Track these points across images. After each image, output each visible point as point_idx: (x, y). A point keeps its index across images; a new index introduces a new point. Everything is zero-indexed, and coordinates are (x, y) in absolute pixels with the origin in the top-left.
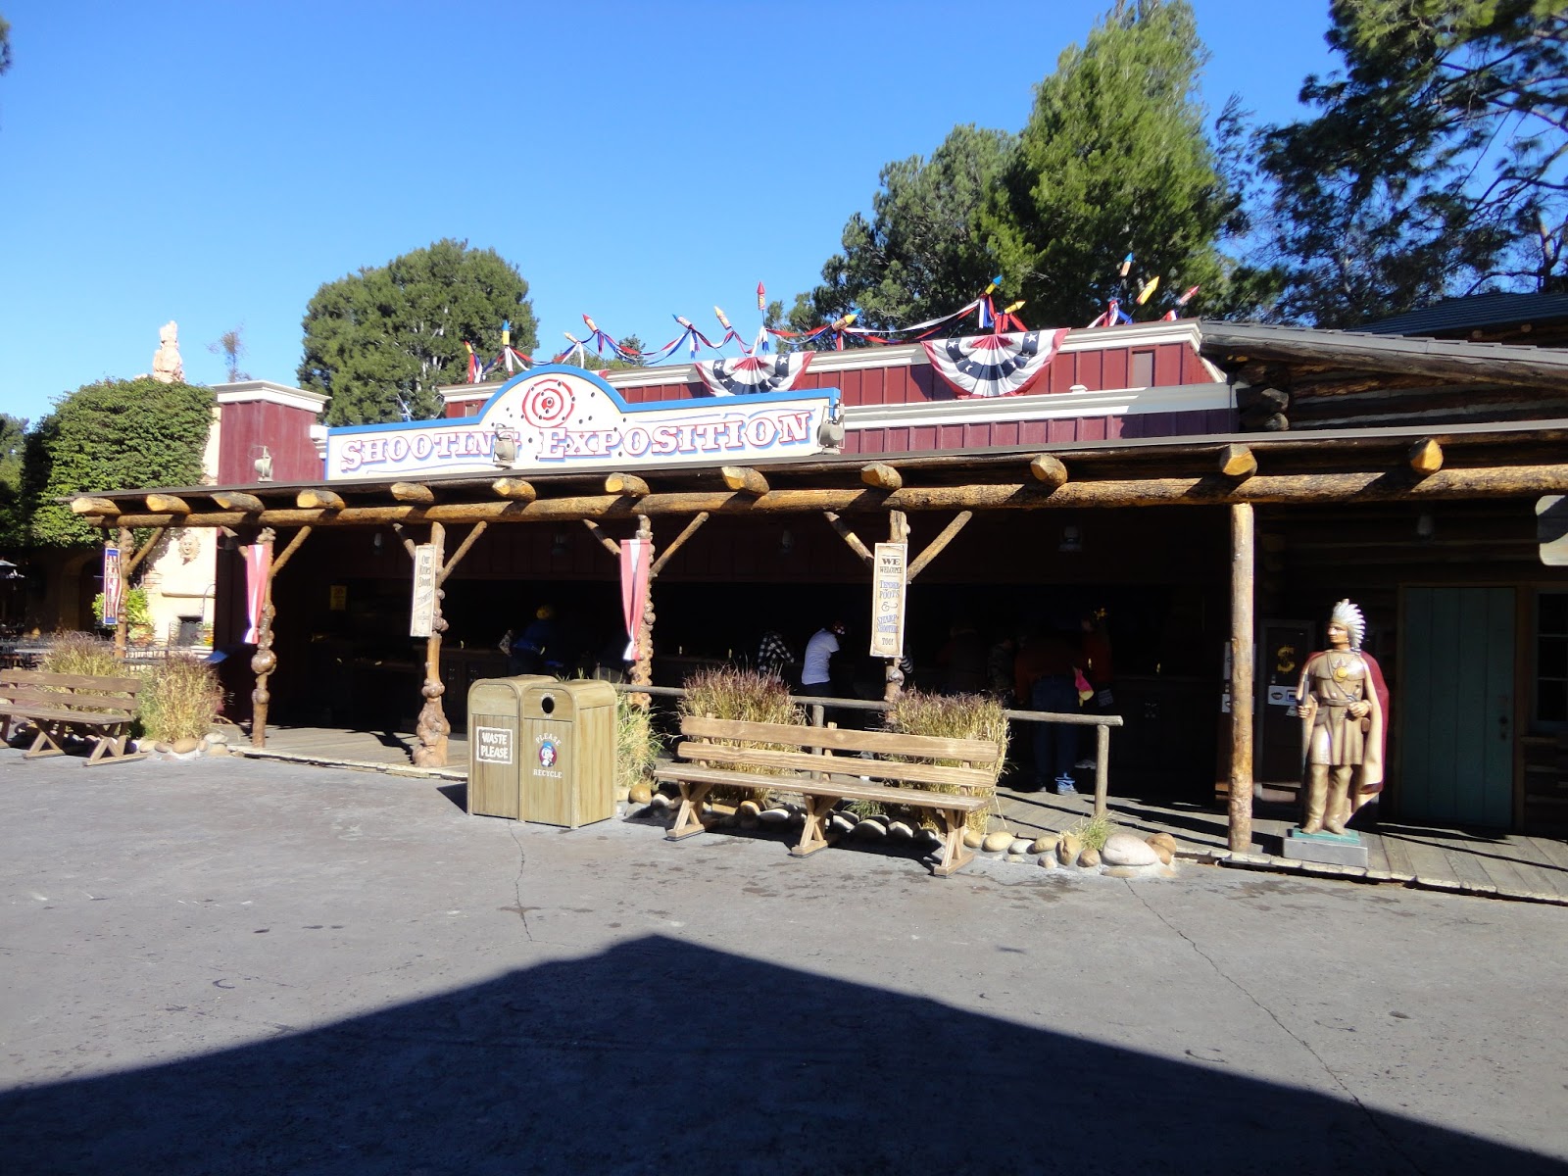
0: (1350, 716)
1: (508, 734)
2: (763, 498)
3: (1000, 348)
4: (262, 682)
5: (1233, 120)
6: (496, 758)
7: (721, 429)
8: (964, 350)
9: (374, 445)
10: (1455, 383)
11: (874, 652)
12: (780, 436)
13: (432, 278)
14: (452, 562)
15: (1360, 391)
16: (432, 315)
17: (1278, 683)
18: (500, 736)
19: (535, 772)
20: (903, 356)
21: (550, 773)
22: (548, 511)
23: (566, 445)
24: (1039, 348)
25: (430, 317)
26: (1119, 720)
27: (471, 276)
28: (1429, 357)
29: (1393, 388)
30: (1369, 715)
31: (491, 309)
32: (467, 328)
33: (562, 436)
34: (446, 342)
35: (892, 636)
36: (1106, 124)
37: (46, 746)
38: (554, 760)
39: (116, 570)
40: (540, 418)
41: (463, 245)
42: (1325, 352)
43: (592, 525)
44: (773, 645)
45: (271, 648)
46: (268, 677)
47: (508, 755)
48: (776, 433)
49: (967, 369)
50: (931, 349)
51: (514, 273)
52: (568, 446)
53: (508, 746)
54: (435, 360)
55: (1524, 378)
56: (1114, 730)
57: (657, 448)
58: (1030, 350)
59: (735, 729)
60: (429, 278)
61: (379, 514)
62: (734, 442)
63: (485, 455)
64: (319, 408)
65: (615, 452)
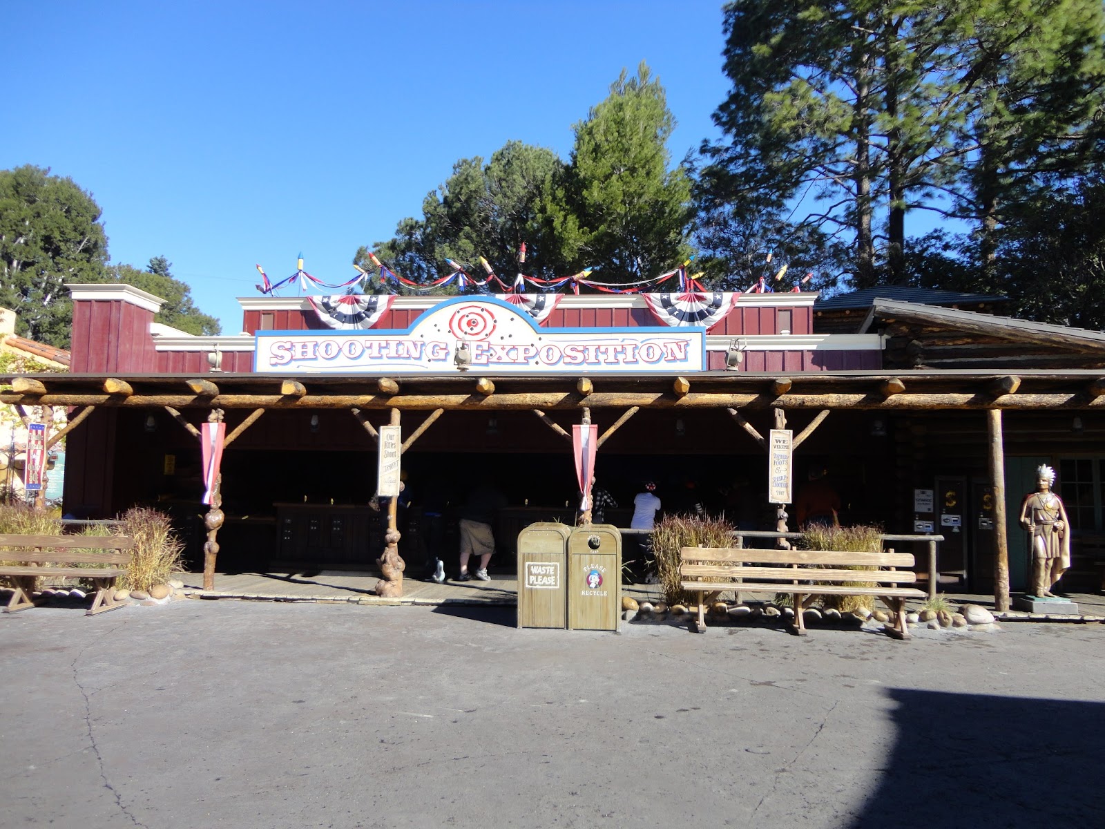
0: (1055, 529)
1: (556, 566)
2: (684, 398)
3: (697, 302)
4: (212, 536)
5: (691, 162)
6: (544, 585)
7: (619, 349)
8: (673, 301)
9: (304, 346)
10: (1013, 342)
11: (771, 500)
12: (666, 356)
13: (16, 195)
14: (411, 439)
15: (961, 344)
16: (17, 226)
17: (947, 513)
18: (548, 568)
19: (583, 593)
20: (626, 301)
21: (597, 593)
22: (505, 403)
23: (489, 354)
24: (723, 303)
25: (14, 227)
26: (941, 537)
27: (53, 197)
28: (1009, 328)
29: (980, 343)
30: (1064, 530)
31: (70, 225)
32: (47, 239)
33: (486, 348)
34: (28, 249)
35: (784, 489)
36: (633, 156)
37: (21, 601)
38: (600, 583)
39: (39, 442)
40: (466, 333)
41: (45, 172)
42: (951, 321)
43: (541, 414)
44: (605, 497)
45: (220, 508)
46: (218, 531)
47: (556, 581)
48: (662, 353)
49: (675, 313)
50: (650, 299)
51: (90, 200)
52: (491, 355)
53: (555, 575)
54: (15, 263)
55: (1059, 343)
56: (939, 543)
57: (567, 360)
58: (717, 305)
59: (724, 554)
60: (13, 195)
61: (341, 401)
62: (630, 358)
63: (415, 359)
64: (156, 308)
65: (532, 362)
